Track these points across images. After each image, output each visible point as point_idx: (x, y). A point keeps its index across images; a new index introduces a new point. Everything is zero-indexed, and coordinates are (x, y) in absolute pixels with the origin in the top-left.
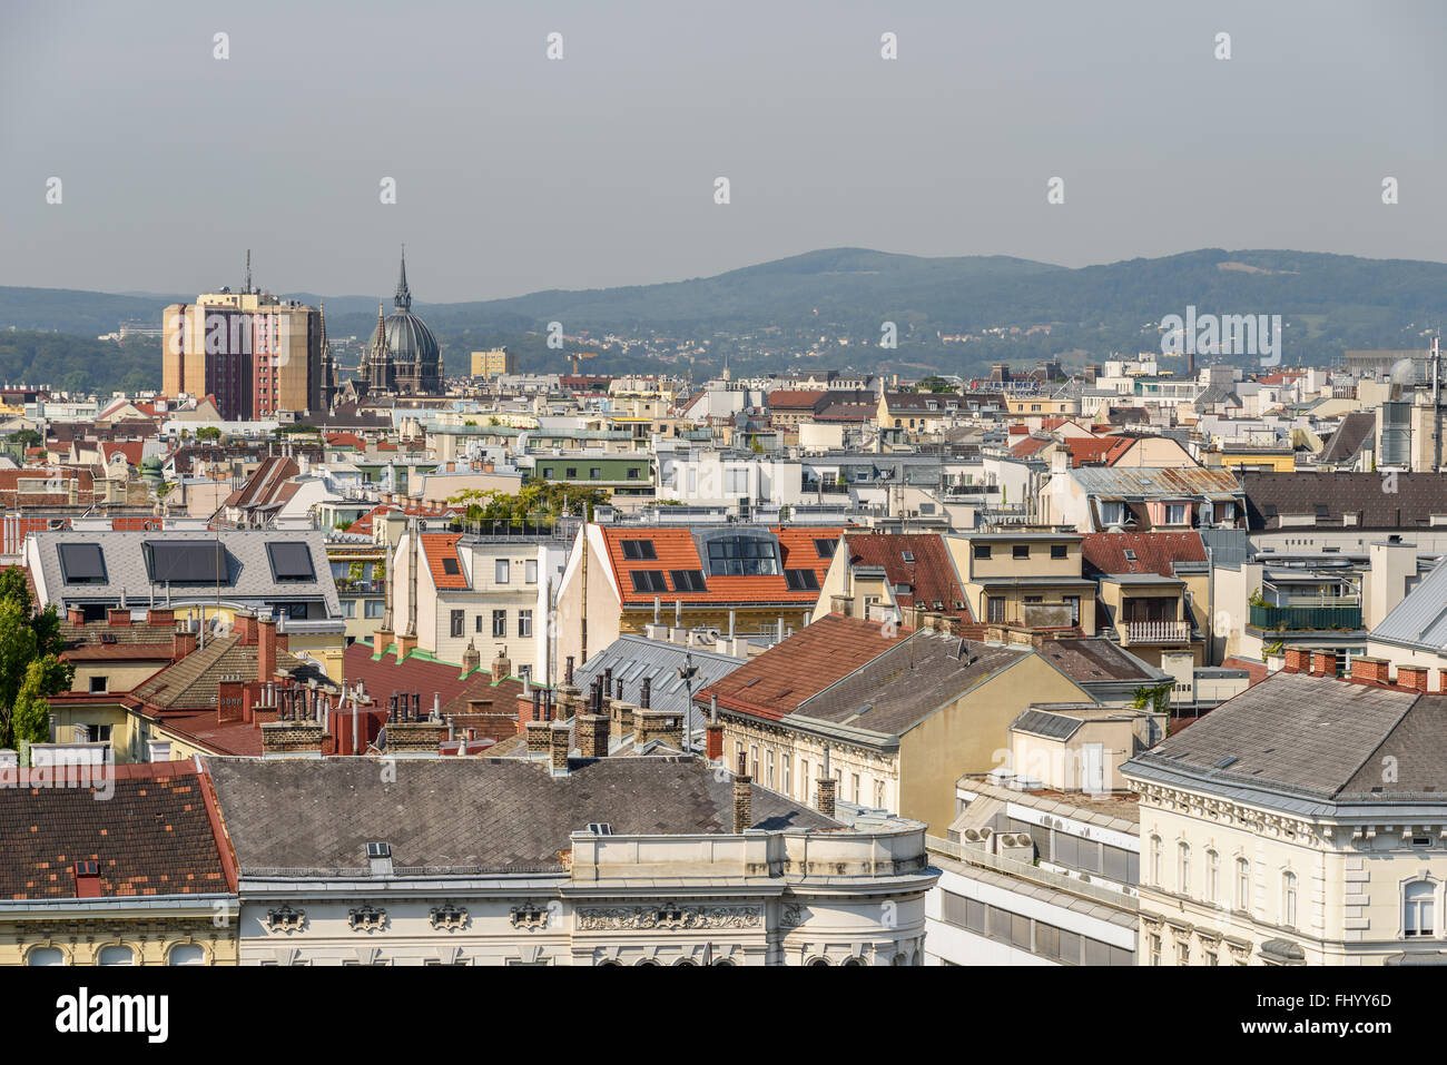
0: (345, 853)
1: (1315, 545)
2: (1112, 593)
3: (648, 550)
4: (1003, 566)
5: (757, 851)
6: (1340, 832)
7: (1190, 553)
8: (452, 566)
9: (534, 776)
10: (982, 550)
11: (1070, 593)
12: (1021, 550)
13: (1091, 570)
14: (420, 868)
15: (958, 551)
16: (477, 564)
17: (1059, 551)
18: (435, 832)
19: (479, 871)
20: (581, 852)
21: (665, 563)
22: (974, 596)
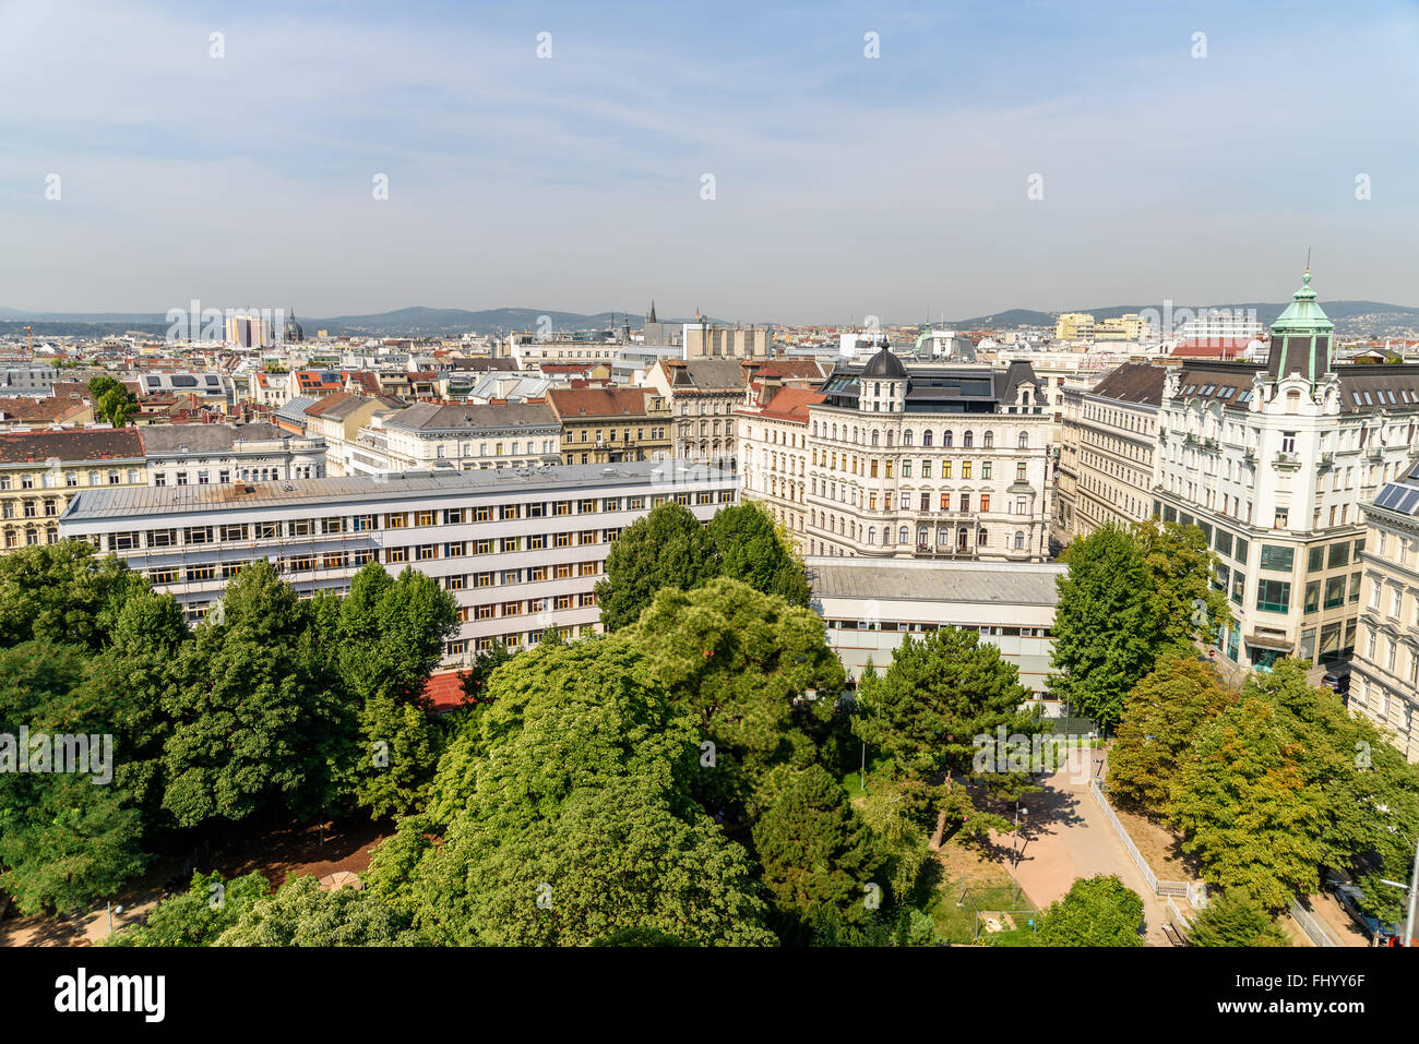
0: (176, 447)
1: (464, 374)
2: (415, 386)
3: (307, 377)
4: (388, 380)
5: (282, 444)
6: (422, 436)
7: (435, 376)
8: (265, 381)
9: (228, 428)
10: (383, 376)
11: (404, 386)
12: (392, 376)
13: (410, 380)
14: (195, 450)
15: (378, 376)
16: (271, 381)
17: (402, 376)
18: (200, 441)
19: (211, 450)
20: (237, 445)
21: (311, 380)
22: (381, 386)
